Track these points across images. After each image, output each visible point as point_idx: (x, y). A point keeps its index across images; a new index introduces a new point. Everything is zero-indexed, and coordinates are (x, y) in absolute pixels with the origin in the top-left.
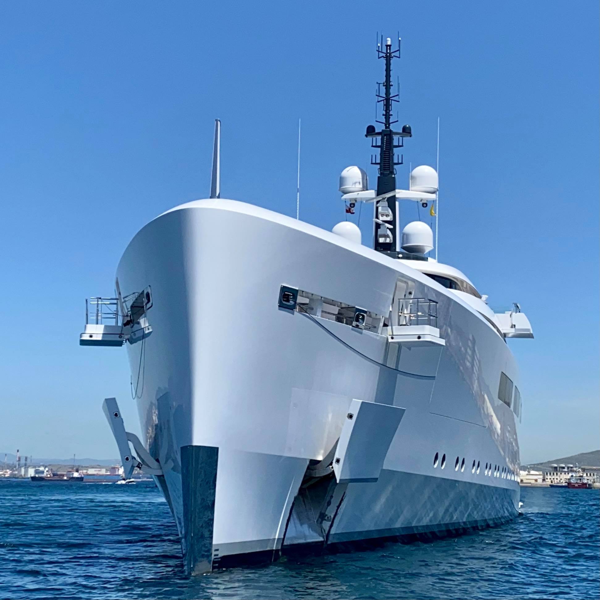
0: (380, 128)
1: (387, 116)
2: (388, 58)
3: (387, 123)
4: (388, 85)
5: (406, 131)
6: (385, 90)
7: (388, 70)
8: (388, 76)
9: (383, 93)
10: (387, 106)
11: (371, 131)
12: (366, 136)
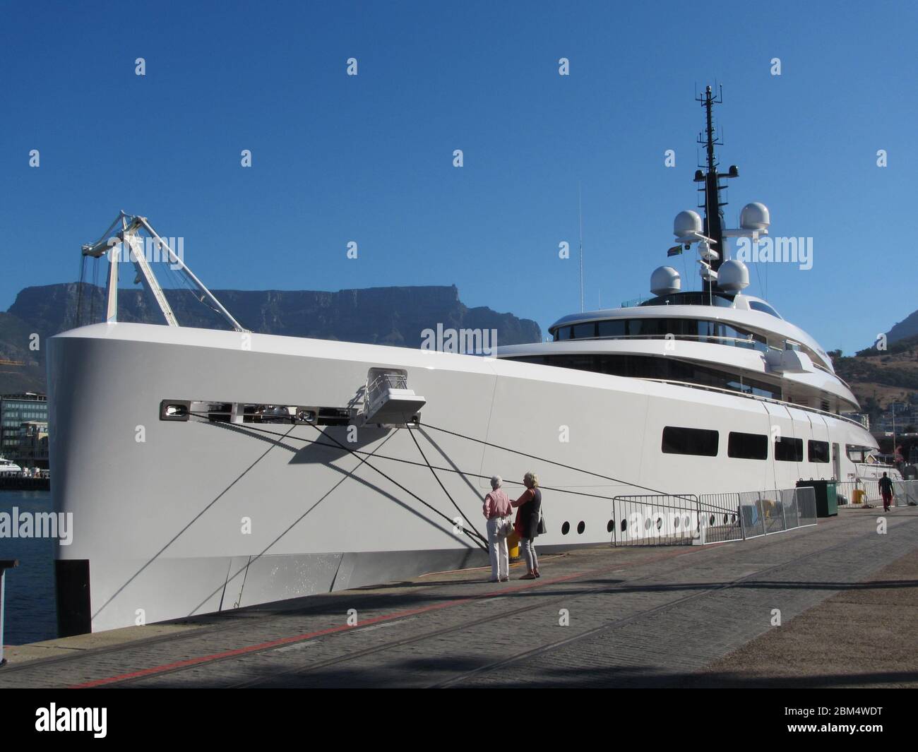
0: (704, 172)
1: (710, 159)
2: (708, 104)
3: (711, 167)
4: (710, 131)
5: (733, 172)
6: (707, 136)
7: (709, 117)
8: (709, 123)
9: (705, 138)
10: (710, 151)
11: (699, 176)
12: (695, 180)
